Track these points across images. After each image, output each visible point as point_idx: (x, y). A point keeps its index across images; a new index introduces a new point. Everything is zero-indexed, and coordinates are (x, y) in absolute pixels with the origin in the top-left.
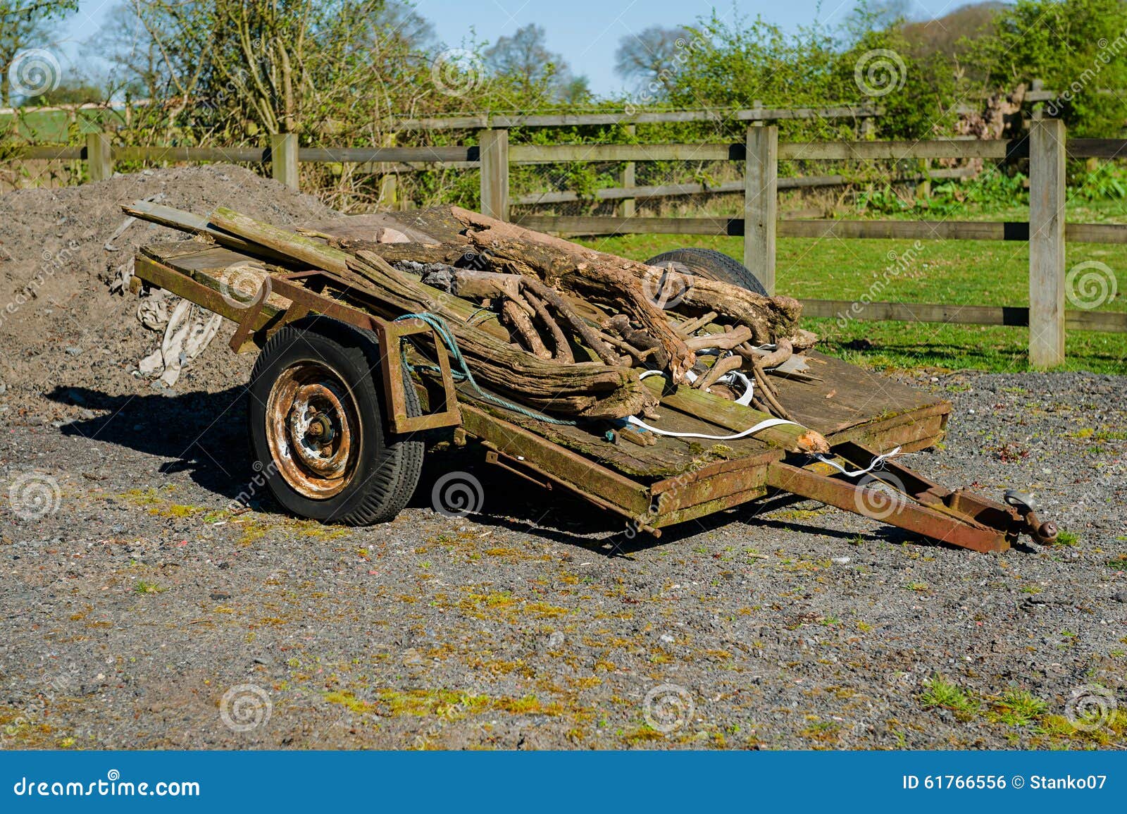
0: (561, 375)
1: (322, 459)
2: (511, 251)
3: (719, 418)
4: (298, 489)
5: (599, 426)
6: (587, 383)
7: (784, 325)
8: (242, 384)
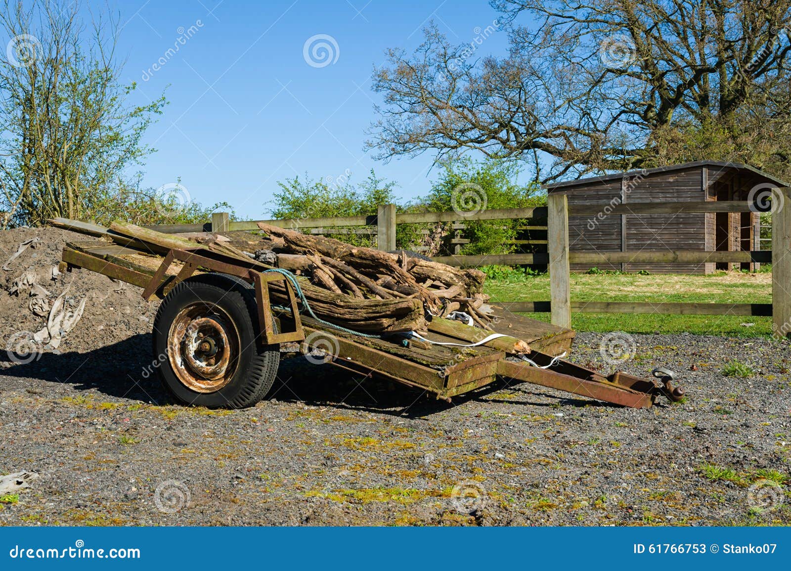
0: (371, 306)
1: (208, 367)
2: (309, 243)
3: (461, 335)
4: (191, 388)
5: (398, 338)
6: (391, 309)
7: (475, 286)
8: (98, 348)
